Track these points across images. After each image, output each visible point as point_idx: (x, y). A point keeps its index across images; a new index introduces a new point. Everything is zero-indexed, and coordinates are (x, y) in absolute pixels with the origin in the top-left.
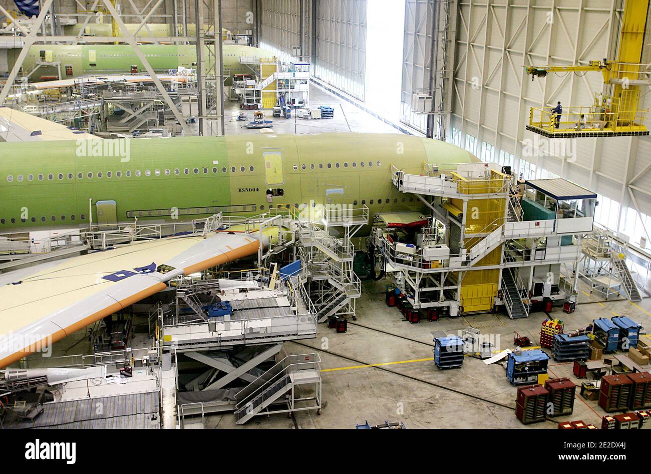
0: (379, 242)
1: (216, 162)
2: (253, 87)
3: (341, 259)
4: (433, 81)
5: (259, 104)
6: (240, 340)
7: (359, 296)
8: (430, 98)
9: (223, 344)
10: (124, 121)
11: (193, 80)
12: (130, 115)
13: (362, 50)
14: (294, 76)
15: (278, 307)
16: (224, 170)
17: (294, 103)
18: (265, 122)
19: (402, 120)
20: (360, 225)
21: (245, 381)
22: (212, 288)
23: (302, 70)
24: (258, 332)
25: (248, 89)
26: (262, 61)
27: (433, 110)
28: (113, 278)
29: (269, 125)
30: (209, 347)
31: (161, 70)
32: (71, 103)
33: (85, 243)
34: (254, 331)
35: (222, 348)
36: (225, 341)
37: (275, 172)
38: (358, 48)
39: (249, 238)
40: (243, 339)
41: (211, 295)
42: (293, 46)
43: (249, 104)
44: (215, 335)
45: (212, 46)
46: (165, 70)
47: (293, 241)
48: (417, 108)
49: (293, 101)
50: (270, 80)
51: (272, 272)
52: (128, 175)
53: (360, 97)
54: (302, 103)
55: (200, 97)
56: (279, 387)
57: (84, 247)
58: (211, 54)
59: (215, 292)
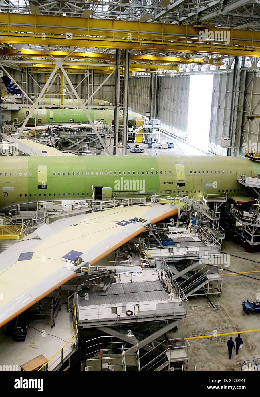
0: (232, 211)
1: (152, 169)
2: (132, 131)
3: (214, 219)
4: (231, 131)
5: (134, 140)
6: (183, 257)
7: (223, 238)
8: (230, 139)
9: (175, 259)
10: (70, 147)
11: (101, 127)
12: (74, 144)
13: (186, 114)
14: (153, 127)
15: (195, 242)
16: (157, 172)
17: (152, 140)
18: (140, 149)
19: (210, 150)
20: (222, 202)
21: (183, 278)
22: (165, 231)
23: (157, 124)
24: (192, 254)
25: (129, 133)
26: (137, 118)
27: (231, 145)
28: (121, 224)
29: (142, 151)
30: (169, 260)
31: (85, 122)
32: (47, 138)
33: (91, 207)
34: (190, 253)
35: (175, 261)
36: (176, 257)
37: (181, 175)
38: (184, 114)
39: (173, 207)
40: (185, 257)
41: (165, 234)
42: (146, 112)
43: (129, 140)
44: (172, 254)
45: (122, 111)
46: (88, 122)
47: (190, 209)
48: (223, 144)
49: (152, 139)
50: (140, 128)
51: (188, 224)
52: (111, 174)
53: (184, 138)
54: (156, 140)
55: (115, 136)
56: (202, 282)
57: (90, 209)
58: (122, 115)
59: (166, 233)
